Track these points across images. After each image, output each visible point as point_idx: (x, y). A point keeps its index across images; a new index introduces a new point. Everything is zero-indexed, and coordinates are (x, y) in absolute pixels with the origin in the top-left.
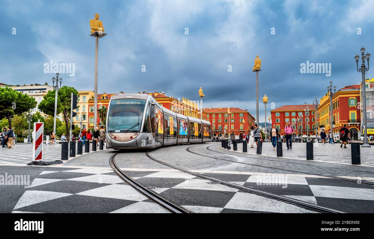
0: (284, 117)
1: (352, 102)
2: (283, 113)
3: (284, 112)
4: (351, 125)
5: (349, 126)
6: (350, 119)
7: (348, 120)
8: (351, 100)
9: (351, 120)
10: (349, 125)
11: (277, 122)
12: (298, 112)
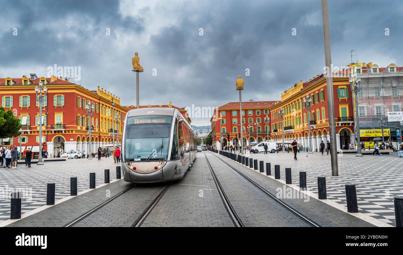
0: (232, 117)
1: (341, 92)
2: (229, 112)
3: (231, 111)
4: (342, 124)
5: (340, 127)
6: (341, 116)
7: (338, 118)
8: (341, 90)
9: (342, 118)
10: (340, 125)
11: (223, 123)
12: (248, 110)
